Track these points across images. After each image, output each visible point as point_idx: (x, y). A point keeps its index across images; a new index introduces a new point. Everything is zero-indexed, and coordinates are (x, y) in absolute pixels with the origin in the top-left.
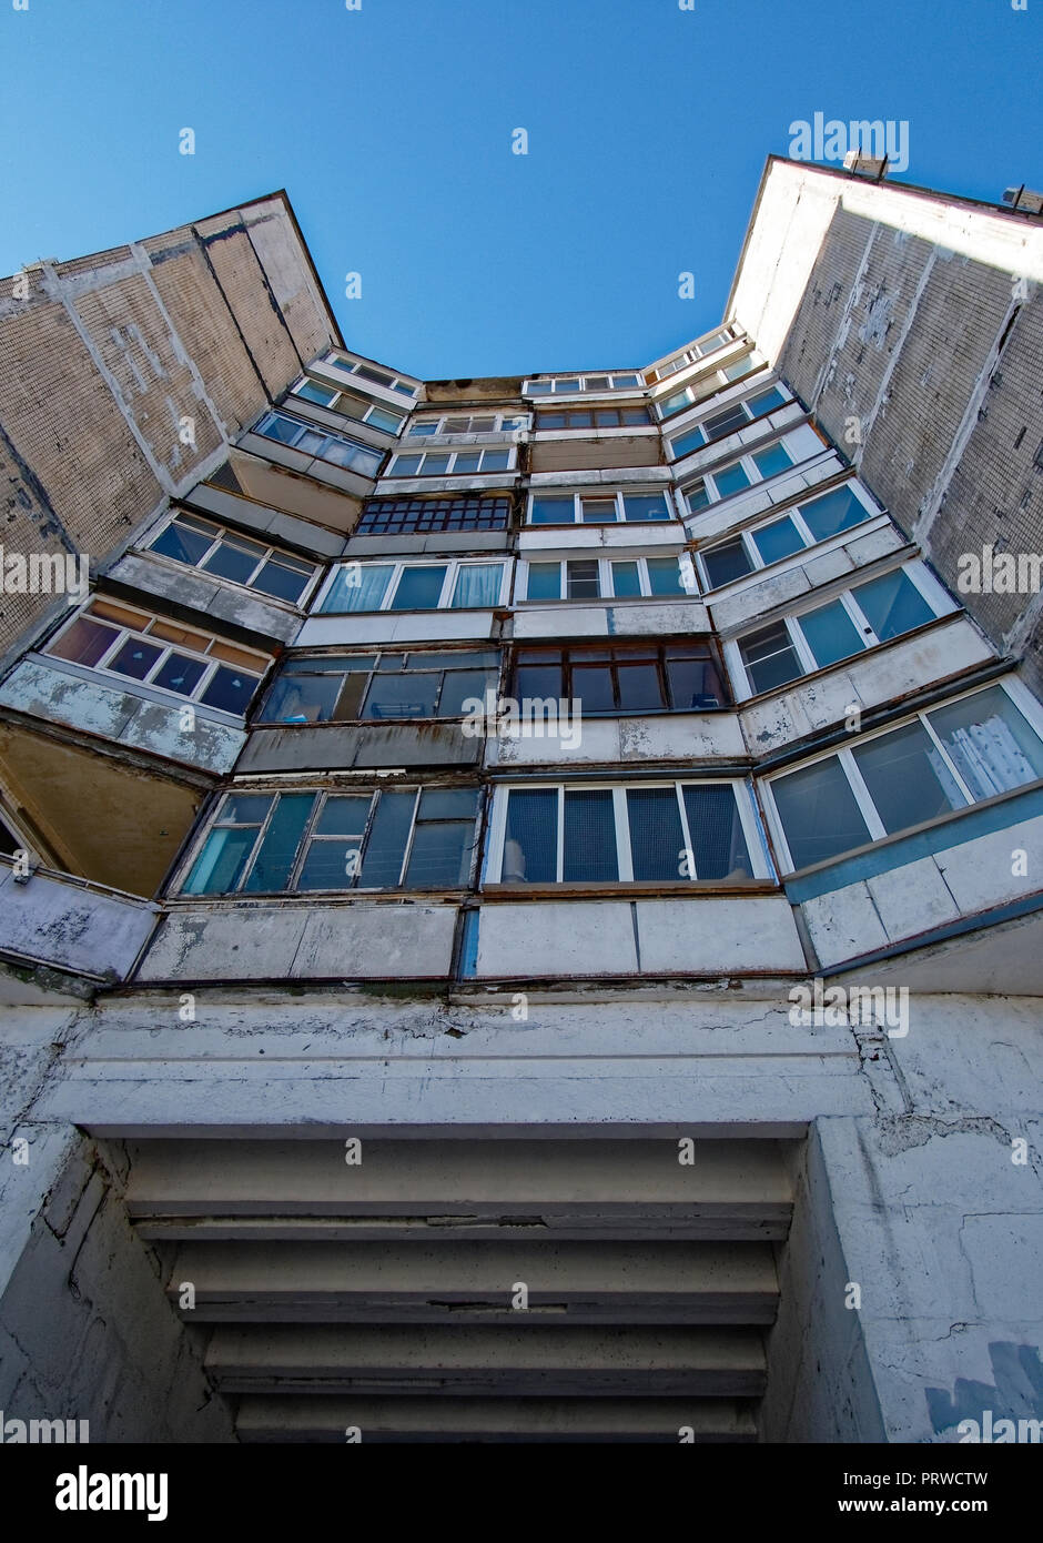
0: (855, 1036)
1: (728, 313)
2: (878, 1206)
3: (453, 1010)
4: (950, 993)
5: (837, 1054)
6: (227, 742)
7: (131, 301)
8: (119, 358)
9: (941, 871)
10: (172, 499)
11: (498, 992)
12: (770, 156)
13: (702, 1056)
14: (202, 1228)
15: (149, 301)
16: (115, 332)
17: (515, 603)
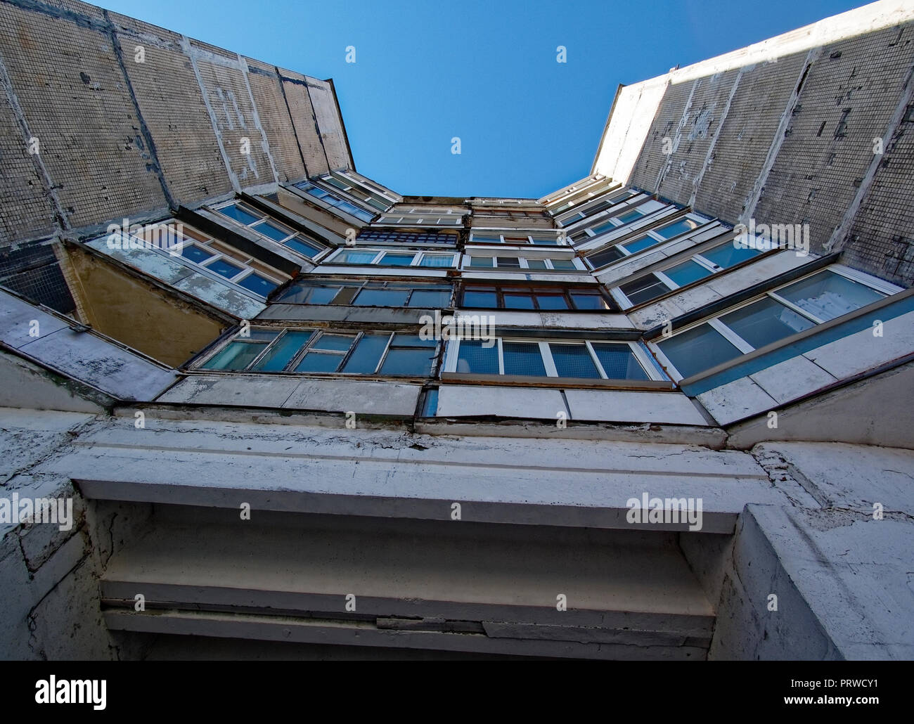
0: (762, 466)
1: (593, 170)
2: (824, 562)
3: (416, 436)
4: (835, 442)
5: (749, 477)
6: (253, 306)
7: (232, 80)
8: (219, 104)
9: (813, 361)
10: (237, 194)
11: (455, 423)
12: (620, 85)
13: (632, 472)
14: (168, 618)
15: (244, 87)
16: (219, 90)
17: (462, 267)
